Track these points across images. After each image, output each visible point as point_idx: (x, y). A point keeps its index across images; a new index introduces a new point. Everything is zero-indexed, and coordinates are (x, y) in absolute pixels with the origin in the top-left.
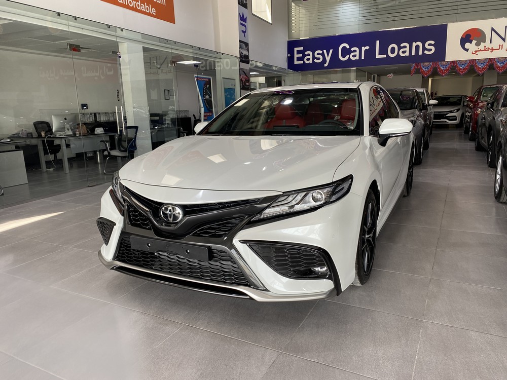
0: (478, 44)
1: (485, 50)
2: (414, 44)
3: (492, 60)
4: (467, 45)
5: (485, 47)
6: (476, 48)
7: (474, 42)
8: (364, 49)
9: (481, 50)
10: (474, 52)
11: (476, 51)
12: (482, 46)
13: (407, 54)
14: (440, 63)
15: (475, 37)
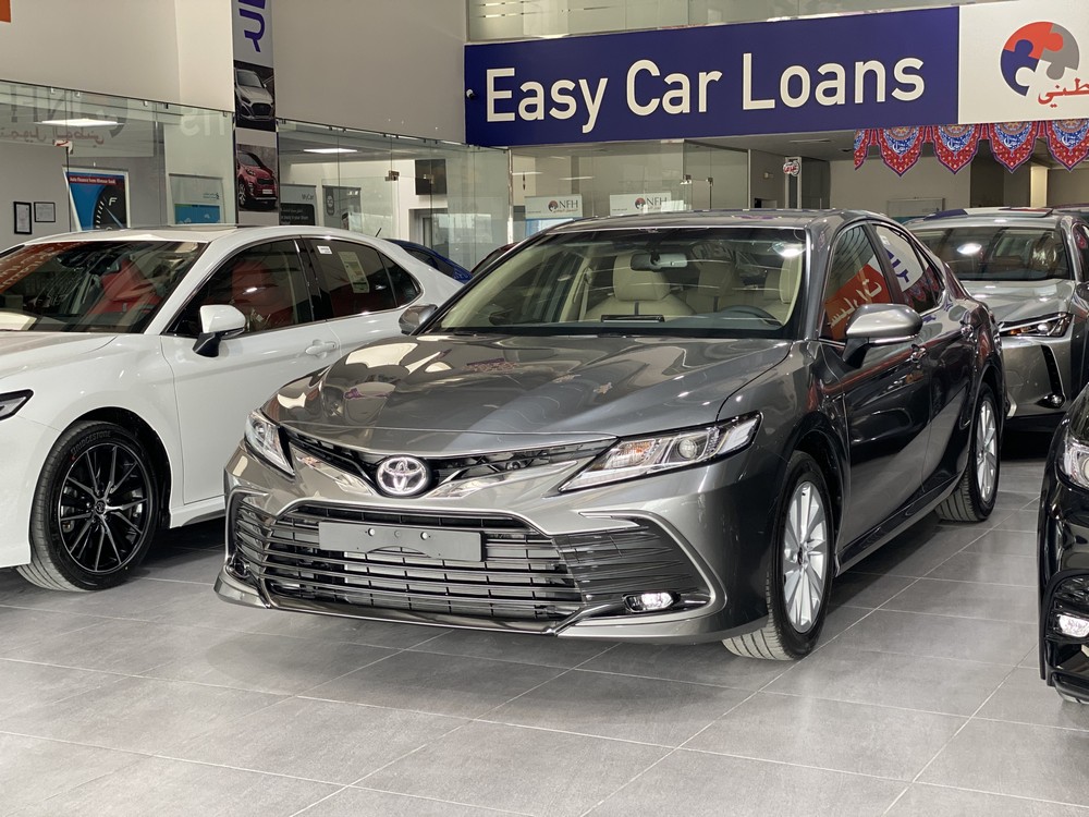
0: (1055, 73)
1: (1077, 92)
2: (861, 69)
4: (1023, 75)
5: (1077, 81)
6: (1051, 85)
7: (1043, 65)
8: (704, 79)
9: (1065, 92)
10: (1045, 98)
11: (1051, 95)
12: (1068, 79)
13: (840, 99)
14: (941, 129)
15: (1046, 51)
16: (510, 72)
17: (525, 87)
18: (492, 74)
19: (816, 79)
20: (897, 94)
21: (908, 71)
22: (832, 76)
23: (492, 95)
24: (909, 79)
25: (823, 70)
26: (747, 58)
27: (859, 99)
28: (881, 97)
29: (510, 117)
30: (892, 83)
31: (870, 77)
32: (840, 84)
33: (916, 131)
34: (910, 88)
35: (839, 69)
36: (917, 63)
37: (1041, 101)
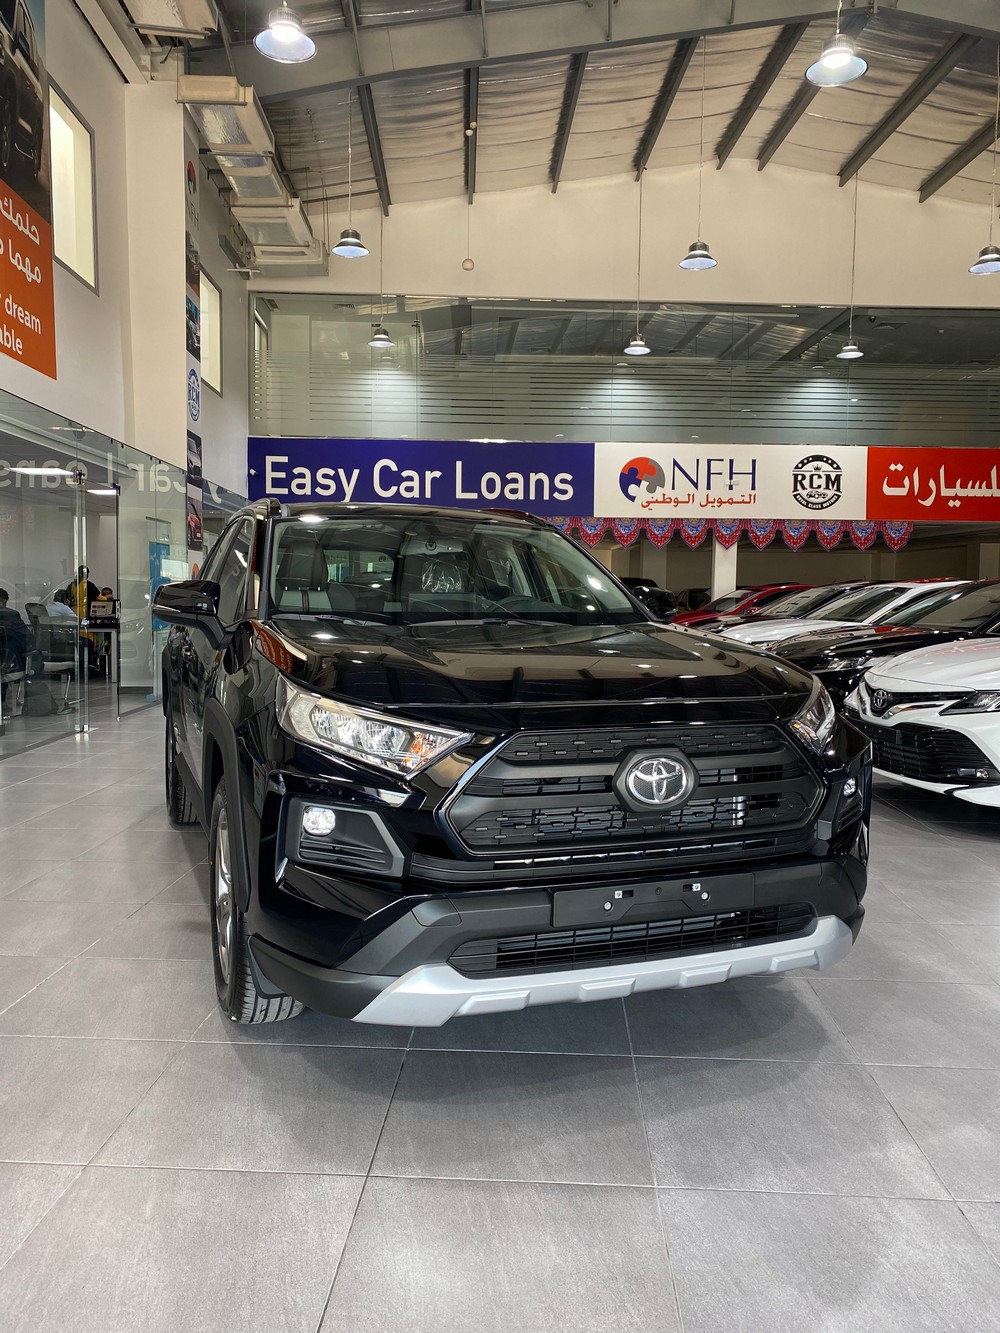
0: (651, 489)
1: (664, 502)
2: (533, 477)
3: (677, 521)
4: (632, 489)
5: (664, 495)
6: (649, 497)
7: (644, 484)
8: (429, 476)
9: (657, 502)
10: (645, 504)
11: (649, 503)
12: (659, 493)
13: (520, 496)
14: (583, 520)
15: (646, 475)
16: (285, 459)
17: (296, 471)
18: (270, 460)
19: (505, 482)
20: (556, 495)
21: (563, 481)
22: (515, 481)
23: (270, 475)
24: (563, 486)
25: (510, 476)
26: (459, 464)
27: (532, 496)
28: (546, 497)
29: (285, 491)
30: (553, 489)
31: (539, 483)
32: (520, 486)
33: (568, 520)
34: (564, 492)
35: (519, 477)
36: (569, 477)
37: (643, 506)
